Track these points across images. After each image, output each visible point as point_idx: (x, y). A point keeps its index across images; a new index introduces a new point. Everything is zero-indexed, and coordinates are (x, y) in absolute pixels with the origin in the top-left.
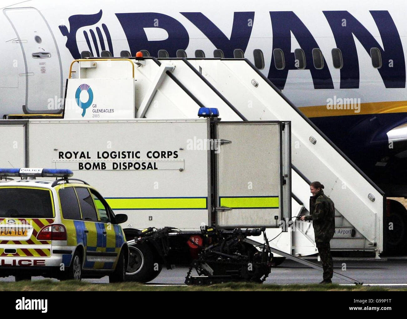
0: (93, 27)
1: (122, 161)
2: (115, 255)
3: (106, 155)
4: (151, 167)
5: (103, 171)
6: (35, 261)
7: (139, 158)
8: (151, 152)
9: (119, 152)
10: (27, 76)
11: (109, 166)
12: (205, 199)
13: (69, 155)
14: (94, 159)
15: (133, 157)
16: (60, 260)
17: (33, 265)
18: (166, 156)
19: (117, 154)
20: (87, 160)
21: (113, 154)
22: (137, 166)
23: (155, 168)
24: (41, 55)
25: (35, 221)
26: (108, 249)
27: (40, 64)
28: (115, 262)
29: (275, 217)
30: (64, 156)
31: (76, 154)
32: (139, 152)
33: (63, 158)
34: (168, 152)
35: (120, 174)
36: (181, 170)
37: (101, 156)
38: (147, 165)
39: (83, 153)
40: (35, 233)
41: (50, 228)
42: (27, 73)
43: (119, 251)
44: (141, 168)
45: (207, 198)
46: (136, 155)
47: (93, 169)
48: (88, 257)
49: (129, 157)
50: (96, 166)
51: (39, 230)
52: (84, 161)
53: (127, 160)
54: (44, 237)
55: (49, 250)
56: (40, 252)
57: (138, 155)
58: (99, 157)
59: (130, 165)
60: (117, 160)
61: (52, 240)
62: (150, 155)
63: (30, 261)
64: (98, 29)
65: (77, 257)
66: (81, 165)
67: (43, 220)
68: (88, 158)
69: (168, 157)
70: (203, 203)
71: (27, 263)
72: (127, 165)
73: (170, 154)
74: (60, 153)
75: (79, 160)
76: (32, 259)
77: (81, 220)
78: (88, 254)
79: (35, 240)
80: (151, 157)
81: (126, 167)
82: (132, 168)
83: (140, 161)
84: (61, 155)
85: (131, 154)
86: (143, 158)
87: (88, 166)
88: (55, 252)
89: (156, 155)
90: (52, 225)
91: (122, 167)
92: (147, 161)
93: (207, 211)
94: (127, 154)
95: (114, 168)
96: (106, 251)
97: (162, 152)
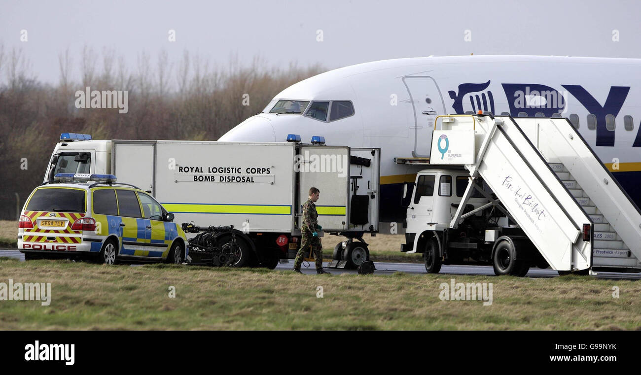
0: (479, 94)
1: (227, 175)
2: (166, 246)
3: (215, 170)
4: (249, 181)
5: (213, 183)
6: (69, 247)
7: (240, 173)
8: (249, 169)
9: (225, 168)
10: (416, 129)
11: (217, 179)
12: (290, 207)
13: (186, 170)
14: (206, 173)
15: (236, 172)
16: (88, 246)
17: (67, 250)
18: (261, 172)
19: (224, 169)
20: (200, 174)
21: (221, 169)
22: (238, 179)
23: (252, 182)
24: (429, 113)
25: (71, 215)
26: (152, 241)
27: (428, 120)
28: (165, 252)
29: (343, 222)
30: (183, 170)
31: (192, 169)
32: (240, 168)
33: (182, 171)
34: (263, 169)
35: (226, 185)
36: (272, 184)
37: (211, 170)
38: (246, 179)
39: (197, 168)
40: (70, 224)
41: (82, 220)
42: (416, 126)
43: (170, 243)
44: (241, 181)
45: (291, 206)
46: (238, 170)
47: (205, 181)
48: (124, 245)
49: (232, 172)
50: (207, 178)
51: (73, 222)
52: (198, 174)
53: (231, 174)
54: (77, 228)
55: (80, 238)
56: (74, 240)
57: (240, 171)
58: (209, 172)
59: (233, 178)
60: (223, 174)
61: (83, 230)
62: (249, 171)
63: (65, 247)
64: (483, 95)
65: (110, 246)
66: (195, 177)
67: (77, 215)
68: (201, 172)
69: (263, 173)
70: (288, 210)
71: (63, 248)
72: (231, 178)
73: (263, 170)
74: (180, 167)
75: (194, 173)
76: (66, 245)
77: (118, 215)
78: (124, 243)
79: (70, 230)
80: (249, 173)
81: (230, 179)
82: (235, 181)
83: (241, 175)
84: (181, 169)
85: (234, 170)
86: (243, 173)
87: (201, 179)
88: (85, 240)
89: (253, 171)
90: (83, 219)
91: (227, 180)
92: (246, 175)
93: (291, 216)
94: (231, 170)
95: (220, 181)
96: (151, 242)
97: (258, 169)
